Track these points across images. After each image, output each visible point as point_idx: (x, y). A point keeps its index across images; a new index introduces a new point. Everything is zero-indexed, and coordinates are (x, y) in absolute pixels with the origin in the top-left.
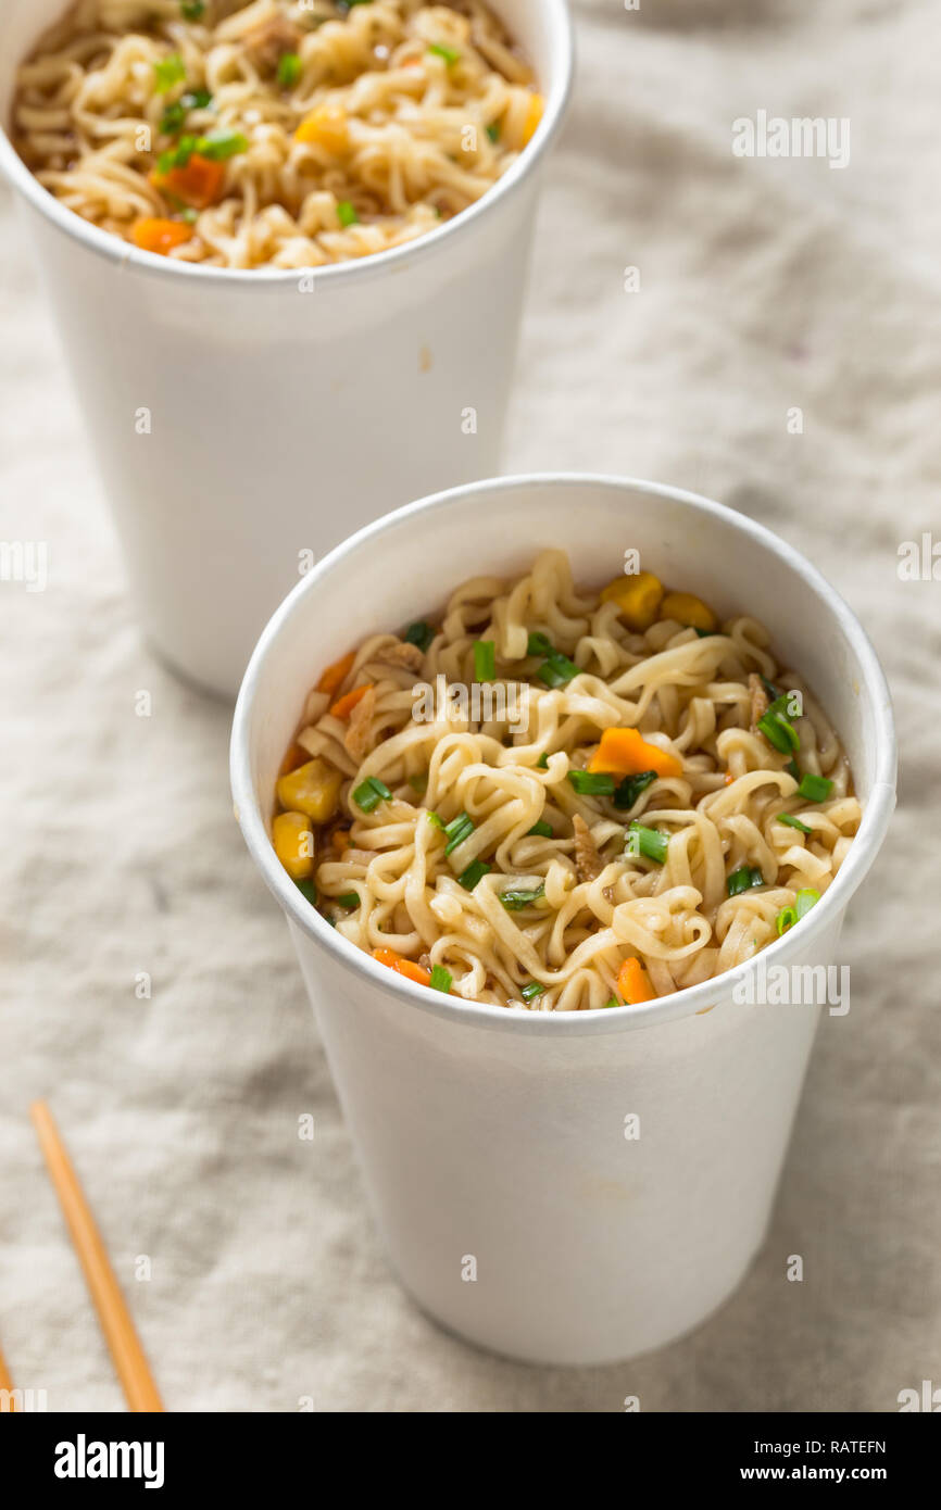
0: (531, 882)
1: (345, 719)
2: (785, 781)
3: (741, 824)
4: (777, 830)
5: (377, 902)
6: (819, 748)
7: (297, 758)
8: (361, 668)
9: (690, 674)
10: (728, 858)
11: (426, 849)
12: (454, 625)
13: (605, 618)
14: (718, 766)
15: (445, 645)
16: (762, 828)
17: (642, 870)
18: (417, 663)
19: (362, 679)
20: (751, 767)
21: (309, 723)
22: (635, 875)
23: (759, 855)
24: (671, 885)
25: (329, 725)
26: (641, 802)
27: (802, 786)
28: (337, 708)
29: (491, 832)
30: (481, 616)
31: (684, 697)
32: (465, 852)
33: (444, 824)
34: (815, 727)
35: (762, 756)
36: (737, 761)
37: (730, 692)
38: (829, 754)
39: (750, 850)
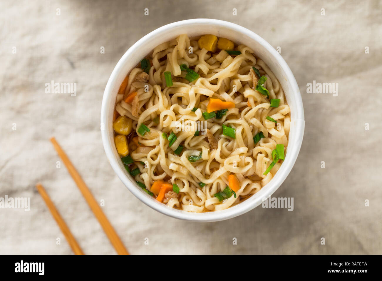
0: (197, 153)
1: (130, 103)
2: (266, 105)
3: (255, 121)
4: (266, 122)
5: (152, 165)
6: (274, 86)
7: (117, 116)
8: (131, 84)
9: (232, 72)
10: (253, 131)
11: (163, 145)
12: (156, 62)
13: (203, 55)
14: (245, 100)
15: (155, 71)
16: (262, 122)
17: (229, 140)
18: (148, 79)
19: (132, 89)
20: (256, 103)
21: (118, 103)
22: (226, 143)
23: (262, 130)
24: (238, 147)
25: (124, 105)
26: (224, 118)
27: (271, 104)
28: (127, 100)
29: (182, 138)
30: (163, 55)
31: (231, 80)
32: (175, 145)
33: (167, 137)
34: (271, 78)
35: (259, 99)
36: (251, 101)
37: (246, 78)
38: (277, 89)
39: (259, 128)
